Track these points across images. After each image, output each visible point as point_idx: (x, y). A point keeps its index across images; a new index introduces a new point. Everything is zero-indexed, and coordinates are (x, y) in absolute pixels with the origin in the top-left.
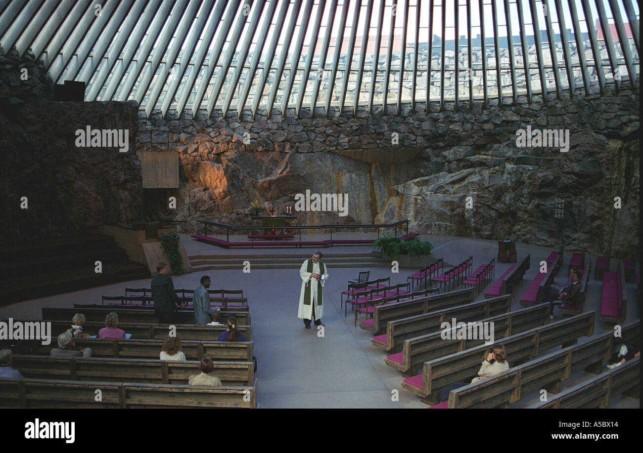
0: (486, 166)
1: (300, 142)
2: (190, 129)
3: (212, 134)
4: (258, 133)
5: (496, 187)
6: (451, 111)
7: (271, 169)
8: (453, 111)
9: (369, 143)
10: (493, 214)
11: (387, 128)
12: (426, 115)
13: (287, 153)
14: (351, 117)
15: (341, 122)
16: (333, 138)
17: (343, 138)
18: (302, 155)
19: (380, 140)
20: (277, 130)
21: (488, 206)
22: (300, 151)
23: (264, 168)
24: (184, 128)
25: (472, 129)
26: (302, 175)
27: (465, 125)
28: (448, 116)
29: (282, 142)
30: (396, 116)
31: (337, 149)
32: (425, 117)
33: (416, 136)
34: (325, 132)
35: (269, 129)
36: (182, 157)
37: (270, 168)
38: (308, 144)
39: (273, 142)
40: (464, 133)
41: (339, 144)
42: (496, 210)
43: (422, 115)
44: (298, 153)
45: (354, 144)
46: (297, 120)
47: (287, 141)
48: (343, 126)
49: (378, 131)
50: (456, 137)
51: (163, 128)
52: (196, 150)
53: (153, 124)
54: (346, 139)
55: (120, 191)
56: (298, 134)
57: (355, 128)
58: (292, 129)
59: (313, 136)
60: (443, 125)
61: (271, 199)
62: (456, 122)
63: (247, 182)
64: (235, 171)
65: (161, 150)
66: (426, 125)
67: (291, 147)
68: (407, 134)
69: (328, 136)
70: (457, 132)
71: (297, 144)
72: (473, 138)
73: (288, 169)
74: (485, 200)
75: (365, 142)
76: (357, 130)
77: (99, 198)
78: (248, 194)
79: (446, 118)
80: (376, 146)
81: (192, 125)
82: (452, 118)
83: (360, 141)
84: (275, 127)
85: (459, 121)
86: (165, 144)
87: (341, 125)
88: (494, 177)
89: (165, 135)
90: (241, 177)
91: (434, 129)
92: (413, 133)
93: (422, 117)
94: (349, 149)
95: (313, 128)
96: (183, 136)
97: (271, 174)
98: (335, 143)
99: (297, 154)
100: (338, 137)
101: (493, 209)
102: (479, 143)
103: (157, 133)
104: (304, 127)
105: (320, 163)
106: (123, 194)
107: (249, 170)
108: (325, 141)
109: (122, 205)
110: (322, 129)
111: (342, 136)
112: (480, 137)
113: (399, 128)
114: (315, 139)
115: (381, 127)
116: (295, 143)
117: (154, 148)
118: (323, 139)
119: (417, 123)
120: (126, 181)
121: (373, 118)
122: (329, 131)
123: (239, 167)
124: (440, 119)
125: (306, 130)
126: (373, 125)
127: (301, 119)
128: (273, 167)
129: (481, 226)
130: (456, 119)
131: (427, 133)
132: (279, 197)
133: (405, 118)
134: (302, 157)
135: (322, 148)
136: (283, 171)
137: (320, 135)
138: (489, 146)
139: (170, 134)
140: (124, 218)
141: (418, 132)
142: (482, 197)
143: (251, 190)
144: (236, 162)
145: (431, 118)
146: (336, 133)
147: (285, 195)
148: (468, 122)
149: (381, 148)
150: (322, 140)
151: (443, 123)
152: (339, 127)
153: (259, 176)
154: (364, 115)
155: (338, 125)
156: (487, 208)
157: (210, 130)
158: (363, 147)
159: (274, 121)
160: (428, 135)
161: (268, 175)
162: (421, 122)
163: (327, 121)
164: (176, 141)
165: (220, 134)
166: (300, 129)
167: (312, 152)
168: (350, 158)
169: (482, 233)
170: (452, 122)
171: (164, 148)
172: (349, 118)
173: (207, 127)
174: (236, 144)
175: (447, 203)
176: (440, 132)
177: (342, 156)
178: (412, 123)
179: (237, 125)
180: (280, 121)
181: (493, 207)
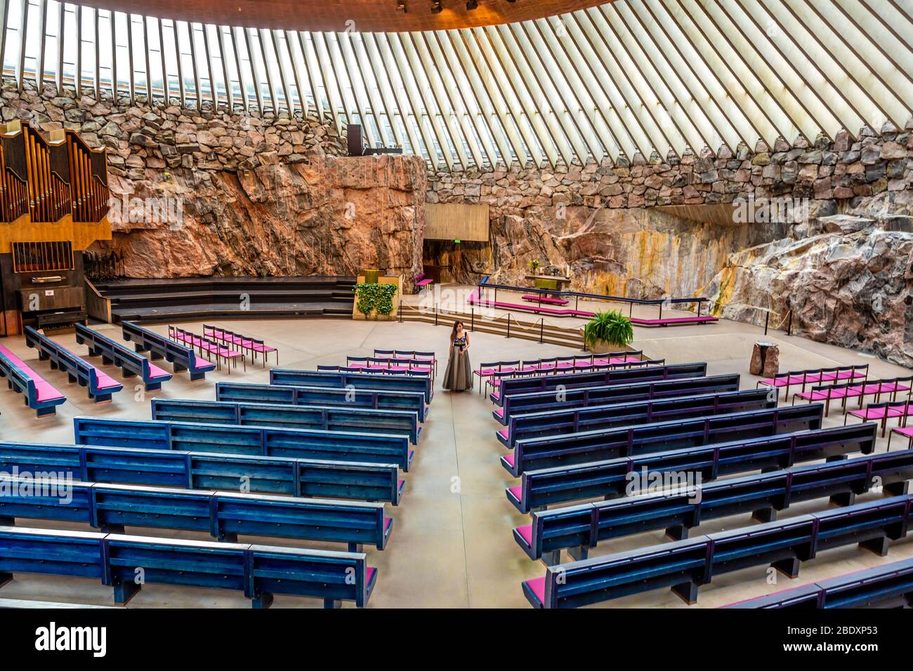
0: (840, 230)
1: (612, 196)
2: (501, 183)
3: (522, 187)
4: (568, 185)
5: (840, 264)
6: (803, 149)
7: (578, 226)
8: (806, 149)
9: (693, 197)
10: (831, 304)
11: (717, 177)
12: (770, 157)
13: (596, 208)
14: (676, 163)
15: (663, 170)
16: (652, 191)
17: (664, 191)
18: (613, 211)
19: (708, 192)
20: (590, 181)
21: (825, 292)
22: (611, 205)
23: (569, 225)
24: (497, 180)
25: (832, 174)
26: (609, 234)
27: (821, 168)
28: (798, 157)
29: (592, 195)
30: (729, 160)
31: (656, 204)
32: (769, 160)
33: (755, 186)
34: (643, 184)
35: (581, 181)
36: (493, 210)
37: (576, 224)
38: (621, 198)
39: (582, 196)
40: (819, 181)
41: (658, 198)
42: (838, 300)
43: (764, 157)
44: (609, 208)
45: (675, 199)
46: (612, 169)
47: (598, 194)
48: (664, 175)
49: (704, 181)
50: (808, 187)
51: (476, 181)
52: (505, 203)
53: (468, 177)
54: (669, 193)
55: (391, 239)
56: (610, 186)
57: (677, 178)
58: (606, 180)
59: (629, 188)
60: (790, 170)
61: (570, 260)
62: (809, 164)
63: (547, 238)
64: (535, 227)
65: (474, 203)
66: (769, 172)
67: (602, 201)
68: (741, 184)
69: (648, 188)
70: (809, 179)
71: (609, 198)
72: (833, 187)
73: (594, 227)
74: (822, 282)
75: (689, 195)
76: (680, 180)
77: (372, 244)
78: (546, 252)
79: (796, 159)
80: (701, 200)
81: (505, 177)
82: (803, 159)
83: (683, 194)
84: (588, 177)
85: (813, 164)
86: (477, 196)
87: (662, 175)
88: (845, 248)
89: (478, 188)
90: (541, 234)
91: (777, 177)
92: (750, 182)
93: (764, 159)
94: (670, 204)
95: (630, 179)
96: (495, 189)
97: (576, 231)
98: (655, 197)
99: (608, 210)
100: (659, 189)
101: (833, 297)
102: (841, 195)
103: (470, 185)
104: (620, 178)
105: (634, 221)
106: (393, 243)
107: (553, 226)
108: (643, 195)
109: (391, 253)
110: (640, 180)
111: (664, 188)
112: (844, 186)
113: (732, 176)
114: (632, 192)
115: (710, 176)
116: (606, 197)
117: (467, 201)
118: (642, 192)
119: (757, 168)
120: (396, 231)
121: (701, 163)
122: (648, 182)
123: (540, 223)
124: (787, 161)
125: (621, 181)
126: (700, 174)
127: (617, 168)
128: (580, 224)
129: (811, 319)
130: (809, 161)
131: (768, 182)
132: (578, 258)
133: (742, 162)
134: (613, 214)
135: (640, 203)
136: (588, 228)
137: (638, 187)
138: (856, 200)
139: (483, 187)
140: (392, 266)
141: (758, 182)
142: (820, 278)
143: (550, 248)
144: (539, 217)
145: (774, 160)
146: (657, 184)
147: (586, 256)
148: (826, 165)
149: (708, 203)
150: (639, 193)
151: (791, 167)
152: (661, 176)
153: (563, 233)
154: (690, 160)
155: (659, 174)
156: (823, 294)
157: (521, 182)
158: (686, 202)
159: (588, 171)
160: (770, 185)
161: (572, 232)
162: (763, 166)
163: (647, 171)
164: (488, 194)
165: (530, 187)
166: (613, 179)
167: (626, 207)
168: (674, 216)
169: (811, 330)
170: (804, 165)
171: (476, 200)
172: (673, 166)
173: (518, 179)
174: (542, 198)
175: (775, 282)
176: (784, 180)
177: (664, 212)
178: (751, 169)
179: (549, 176)
180: (595, 171)
181: (833, 294)
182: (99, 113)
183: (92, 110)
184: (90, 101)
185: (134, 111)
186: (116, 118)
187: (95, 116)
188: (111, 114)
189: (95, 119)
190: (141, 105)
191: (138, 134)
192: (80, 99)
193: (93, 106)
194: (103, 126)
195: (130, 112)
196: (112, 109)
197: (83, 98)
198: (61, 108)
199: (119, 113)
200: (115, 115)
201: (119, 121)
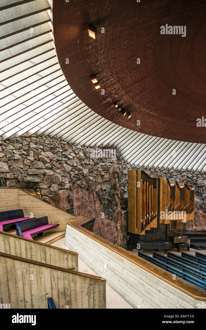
182: (175, 175)
183: (173, 174)
184: (172, 171)
185: (184, 173)
186: (179, 176)
187: (173, 176)
188: (178, 175)
189: (173, 177)
190: (186, 172)
191: (186, 181)
192: (170, 170)
193: (173, 173)
194: (176, 179)
195: (184, 174)
196: (178, 173)
197: (171, 170)
198: (165, 174)
199: (180, 174)
200: (179, 175)
201: (180, 177)
